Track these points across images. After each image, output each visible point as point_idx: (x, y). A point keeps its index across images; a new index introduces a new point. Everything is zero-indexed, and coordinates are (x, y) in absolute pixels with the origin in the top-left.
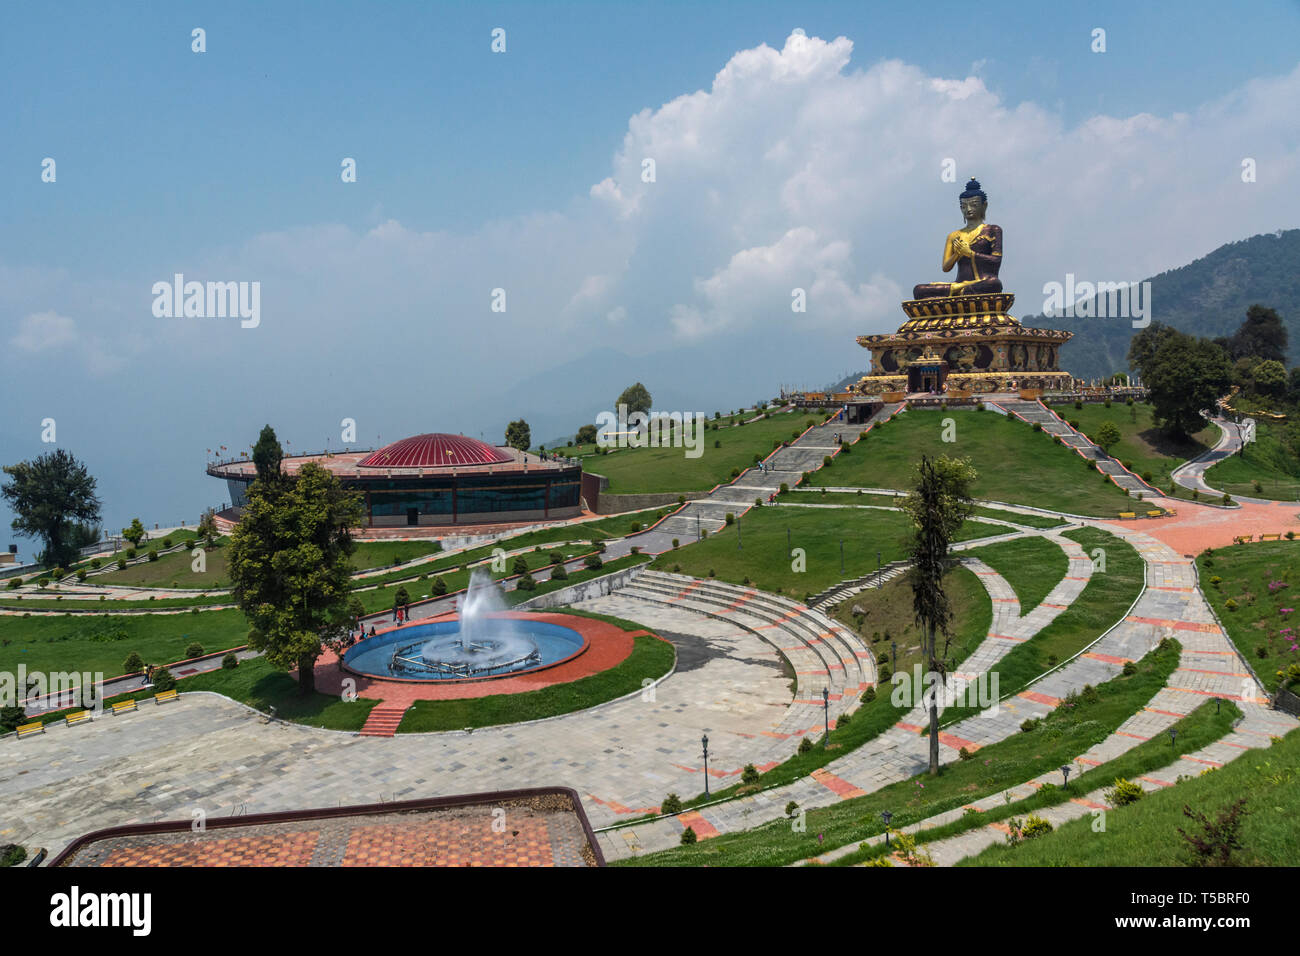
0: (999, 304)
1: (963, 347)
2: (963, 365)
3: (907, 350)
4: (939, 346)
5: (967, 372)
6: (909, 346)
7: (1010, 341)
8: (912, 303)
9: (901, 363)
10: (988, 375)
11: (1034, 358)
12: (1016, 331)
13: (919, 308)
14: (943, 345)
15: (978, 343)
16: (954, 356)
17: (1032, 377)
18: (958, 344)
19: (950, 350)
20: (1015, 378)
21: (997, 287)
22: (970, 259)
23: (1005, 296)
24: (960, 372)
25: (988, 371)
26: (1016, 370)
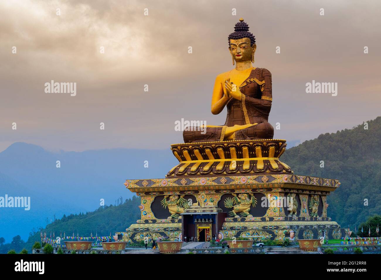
0: (272, 148)
1: (238, 194)
2: (238, 213)
3: (179, 196)
4: (214, 192)
5: (243, 220)
6: (182, 192)
7: (285, 189)
8: (182, 146)
9: (173, 209)
10: (263, 224)
11: (306, 207)
12: (291, 179)
13: (191, 152)
14: (218, 191)
15: (254, 190)
16: (228, 203)
17: (306, 226)
18: (233, 190)
19: (224, 197)
20: (291, 227)
21: (269, 132)
22: (241, 102)
23: (277, 142)
24: (235, 220)
25: (264, 220)
26: (291, 219)
